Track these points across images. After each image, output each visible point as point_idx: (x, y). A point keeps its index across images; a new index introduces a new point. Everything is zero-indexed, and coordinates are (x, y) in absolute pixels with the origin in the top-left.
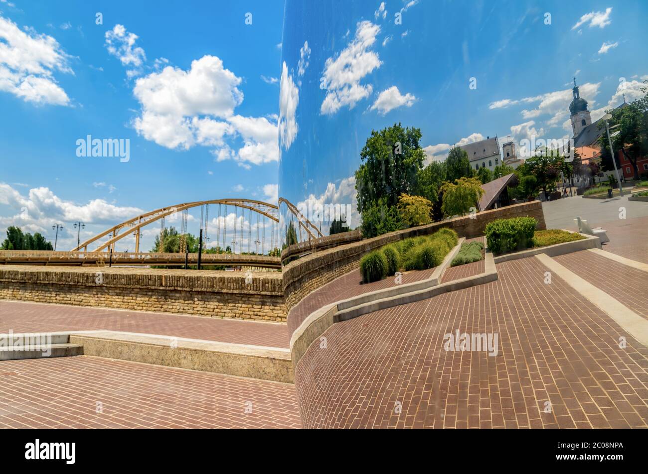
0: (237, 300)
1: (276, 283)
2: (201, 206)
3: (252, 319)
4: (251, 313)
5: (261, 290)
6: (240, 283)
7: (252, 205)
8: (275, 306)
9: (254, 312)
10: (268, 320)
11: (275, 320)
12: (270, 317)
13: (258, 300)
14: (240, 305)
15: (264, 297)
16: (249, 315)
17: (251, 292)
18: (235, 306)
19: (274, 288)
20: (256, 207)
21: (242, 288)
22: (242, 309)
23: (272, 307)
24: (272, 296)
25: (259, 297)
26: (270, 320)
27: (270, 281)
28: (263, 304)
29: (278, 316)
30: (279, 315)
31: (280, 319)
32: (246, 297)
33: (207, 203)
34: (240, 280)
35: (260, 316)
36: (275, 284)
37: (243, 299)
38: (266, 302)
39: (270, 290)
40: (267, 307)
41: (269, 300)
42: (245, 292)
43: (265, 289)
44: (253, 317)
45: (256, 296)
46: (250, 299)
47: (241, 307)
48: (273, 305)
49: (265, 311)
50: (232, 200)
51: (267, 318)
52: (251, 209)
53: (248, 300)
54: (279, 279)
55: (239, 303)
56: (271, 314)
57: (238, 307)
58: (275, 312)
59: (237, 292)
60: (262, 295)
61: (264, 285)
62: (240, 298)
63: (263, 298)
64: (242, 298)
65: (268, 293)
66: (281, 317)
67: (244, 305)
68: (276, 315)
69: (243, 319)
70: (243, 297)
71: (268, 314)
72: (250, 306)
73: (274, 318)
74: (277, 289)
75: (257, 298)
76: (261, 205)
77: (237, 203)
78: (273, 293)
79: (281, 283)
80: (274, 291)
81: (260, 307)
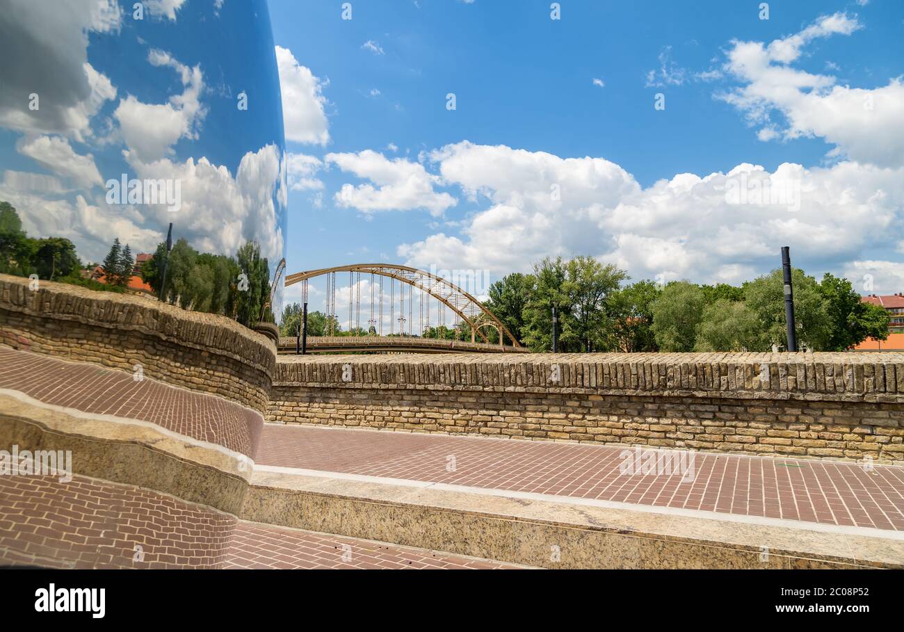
0: (277, 396)
1: (327, 369)
2: (326, 274)
3: (298, 422)
4: (296, 414)
5: (307, 381)
6: (281, 372)
7: (393, 271)
8: (327, 403)
9: (300, 412)
10: (318, 423)
11: (327, 423)
12: (321, 418)
13: (305, 395)
14: (281, 403)
15: (312, 390)
16: (293, 416)
17: (295, 384)
18: (275, 405)
19: (325, 377)
20: (400, 273)
21: (284, 379)
22: (284, 408)
23: (322, 405)
24: (322, 389)
25: (307, 390)
26: (320, 423)
27: (318, 367)
28: (312, 400)
29: (330, 417)
30: (332, 416)
31: (332, 421)
32: (290, 391)
33: (334, 270)
34: (280, 367)
35: (307, 417)
36: (324, 371)
37: (286, 394)
38: (316, 397)
39: (319, 380)
40: (316, 405)
41: (319, 395)
42: (288, 383)
43: (313, 379)
44: (298, 419)
45: (302, 389)
46: (295, 394)
47: (283, 406)
48: (324, 402)
49: (314, 410)
50: (367, 266)
51: (316, 420)
52: (393, 276)
53: (292, 396)
54: (330, 364)
55: (280, 400)
56: (321, 415)
57: (279, 406)
58: (327, 411)
59: (277, 385)
60: (310, 388)
61: (310, 374)
62: (281, 393)
63: (311, 392)
64: (284, 394)
65: (317, 385)
66: (334, 419)
67: (286, 403)
68: (328, 416)
69: (286, 422)
70: (285, 391)
71: (318, 415)
72: (294, 404)
73: (325, 421)
74: (328, 378)
75: (303, 392)
76: (405, 272)
77: (373, 269)
78: (324, 385)
79: (333, 369)
80: (325, 381)
81: (307, 404)
